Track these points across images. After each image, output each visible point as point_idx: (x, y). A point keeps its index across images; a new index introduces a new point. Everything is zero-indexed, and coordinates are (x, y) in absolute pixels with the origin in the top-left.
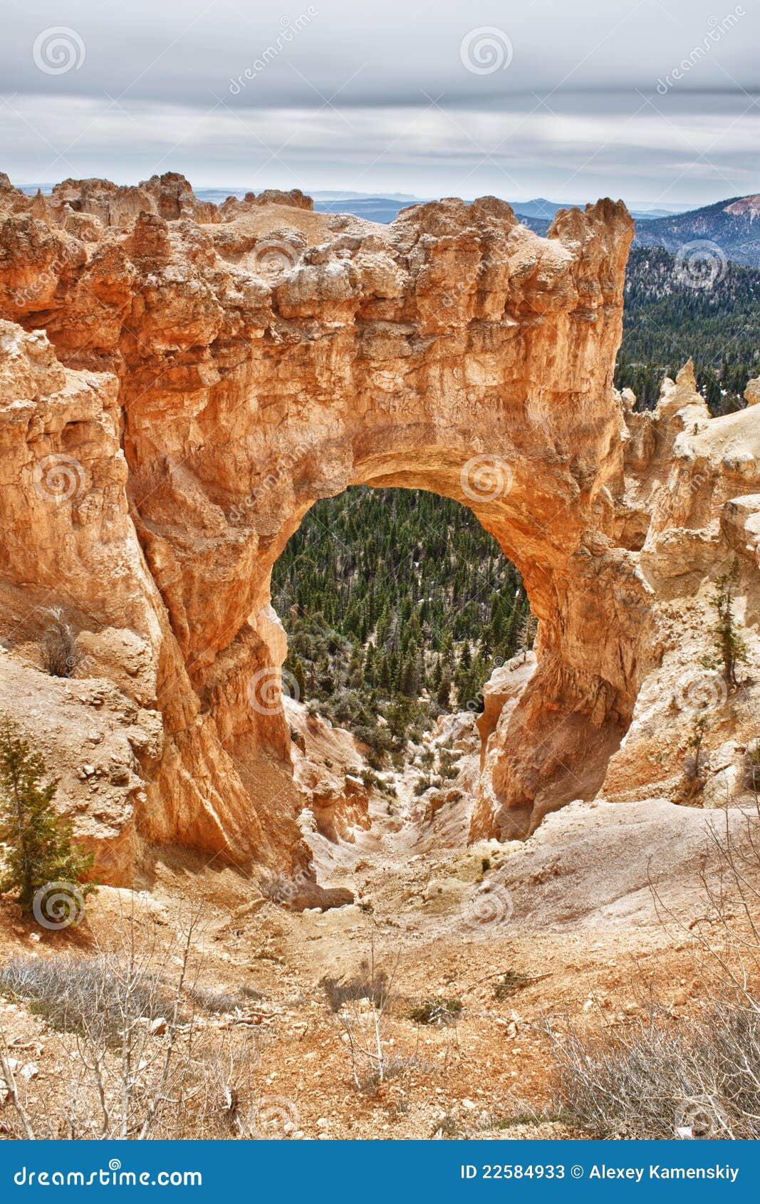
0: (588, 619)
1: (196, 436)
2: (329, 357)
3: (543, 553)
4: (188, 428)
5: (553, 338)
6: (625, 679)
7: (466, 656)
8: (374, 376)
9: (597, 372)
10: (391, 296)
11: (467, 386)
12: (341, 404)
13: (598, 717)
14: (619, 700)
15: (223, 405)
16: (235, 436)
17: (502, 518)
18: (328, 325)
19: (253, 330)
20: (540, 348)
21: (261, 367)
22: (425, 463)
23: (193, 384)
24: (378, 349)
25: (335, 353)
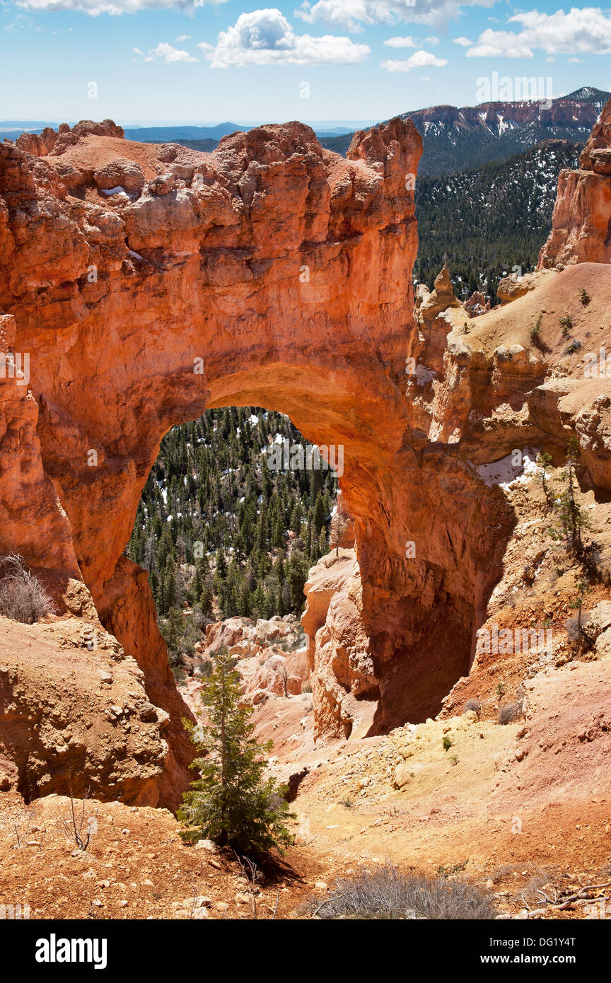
0: (414, 509)
1: (66, 373)
2: (179, 285)
3: (367, 454)
4: (58, 365)
5: (368, 254)
6: (455, 560)
7: (222, 566)
8: (219, 301)
9: (401, 283)
10: (228, 223)
11: (302, 305)
12: (191, 331)
13: (428, 600)
14: (446, 582)
15: (90, 339)
16: (101, 370)
17: (327, 425)
18: (177, 254)
19: (111, 263)
20: (359, 262)
21: (119, 300)
22: (264, 380)
23: (65, 320)
24: (222, 275)
25: (184, 281)
